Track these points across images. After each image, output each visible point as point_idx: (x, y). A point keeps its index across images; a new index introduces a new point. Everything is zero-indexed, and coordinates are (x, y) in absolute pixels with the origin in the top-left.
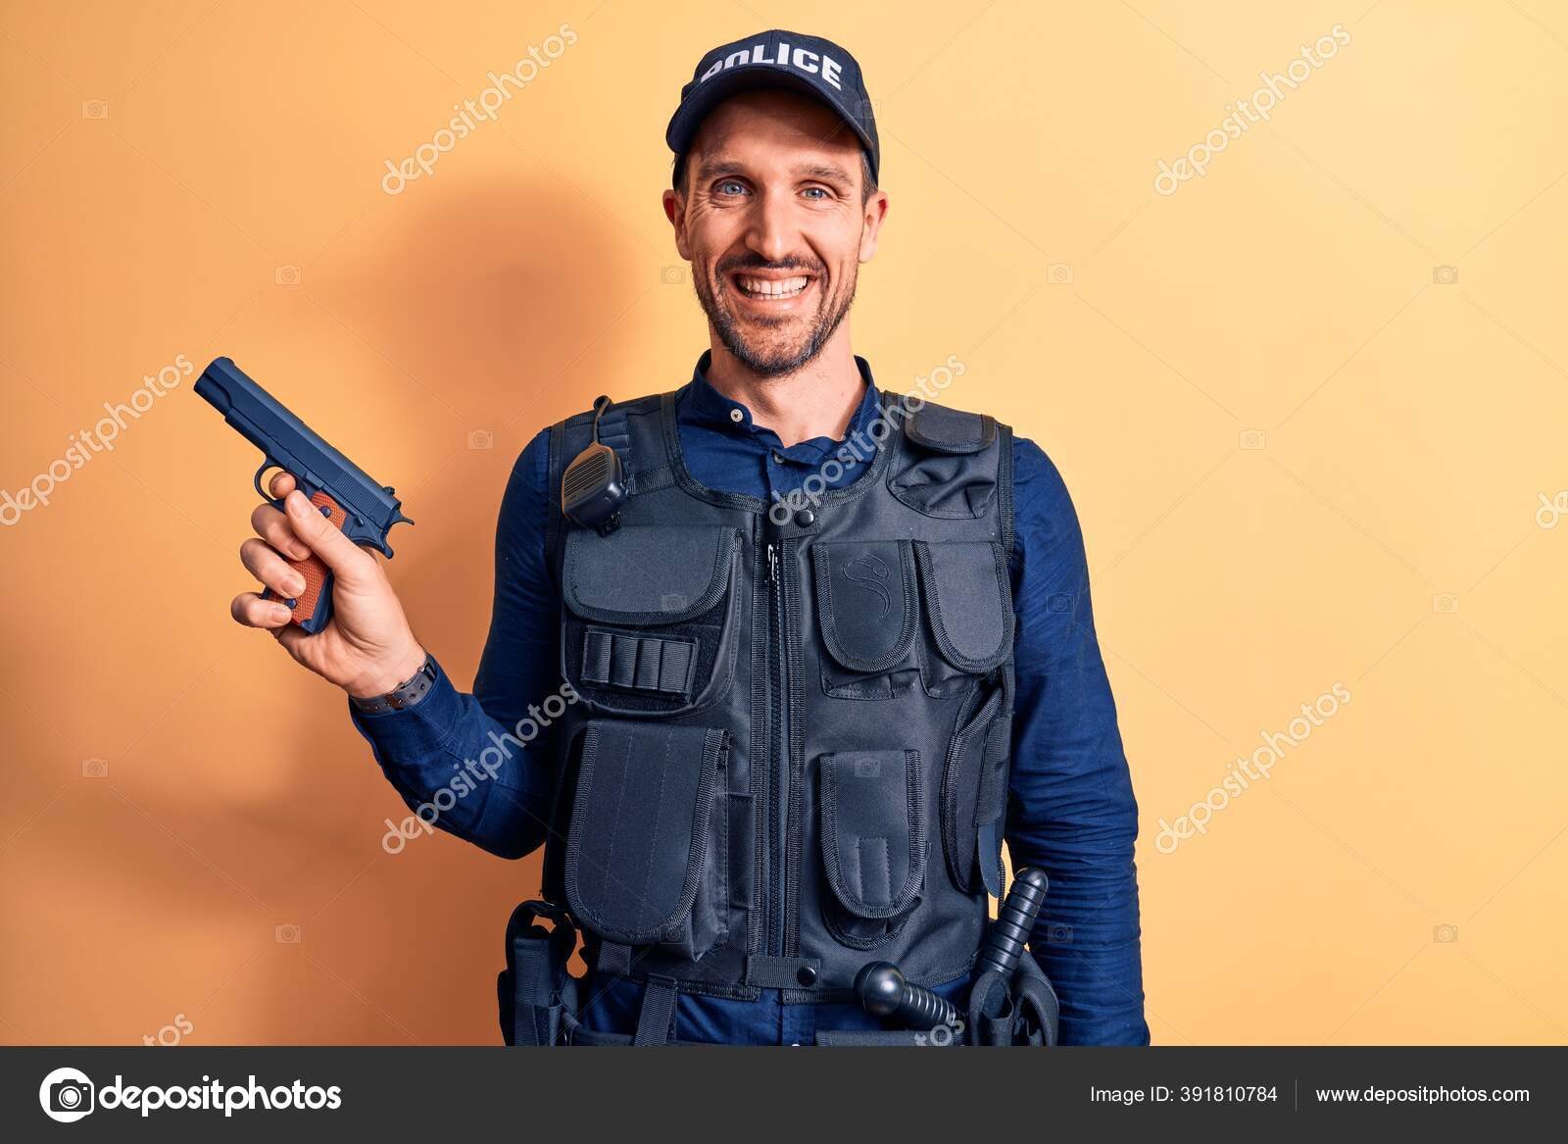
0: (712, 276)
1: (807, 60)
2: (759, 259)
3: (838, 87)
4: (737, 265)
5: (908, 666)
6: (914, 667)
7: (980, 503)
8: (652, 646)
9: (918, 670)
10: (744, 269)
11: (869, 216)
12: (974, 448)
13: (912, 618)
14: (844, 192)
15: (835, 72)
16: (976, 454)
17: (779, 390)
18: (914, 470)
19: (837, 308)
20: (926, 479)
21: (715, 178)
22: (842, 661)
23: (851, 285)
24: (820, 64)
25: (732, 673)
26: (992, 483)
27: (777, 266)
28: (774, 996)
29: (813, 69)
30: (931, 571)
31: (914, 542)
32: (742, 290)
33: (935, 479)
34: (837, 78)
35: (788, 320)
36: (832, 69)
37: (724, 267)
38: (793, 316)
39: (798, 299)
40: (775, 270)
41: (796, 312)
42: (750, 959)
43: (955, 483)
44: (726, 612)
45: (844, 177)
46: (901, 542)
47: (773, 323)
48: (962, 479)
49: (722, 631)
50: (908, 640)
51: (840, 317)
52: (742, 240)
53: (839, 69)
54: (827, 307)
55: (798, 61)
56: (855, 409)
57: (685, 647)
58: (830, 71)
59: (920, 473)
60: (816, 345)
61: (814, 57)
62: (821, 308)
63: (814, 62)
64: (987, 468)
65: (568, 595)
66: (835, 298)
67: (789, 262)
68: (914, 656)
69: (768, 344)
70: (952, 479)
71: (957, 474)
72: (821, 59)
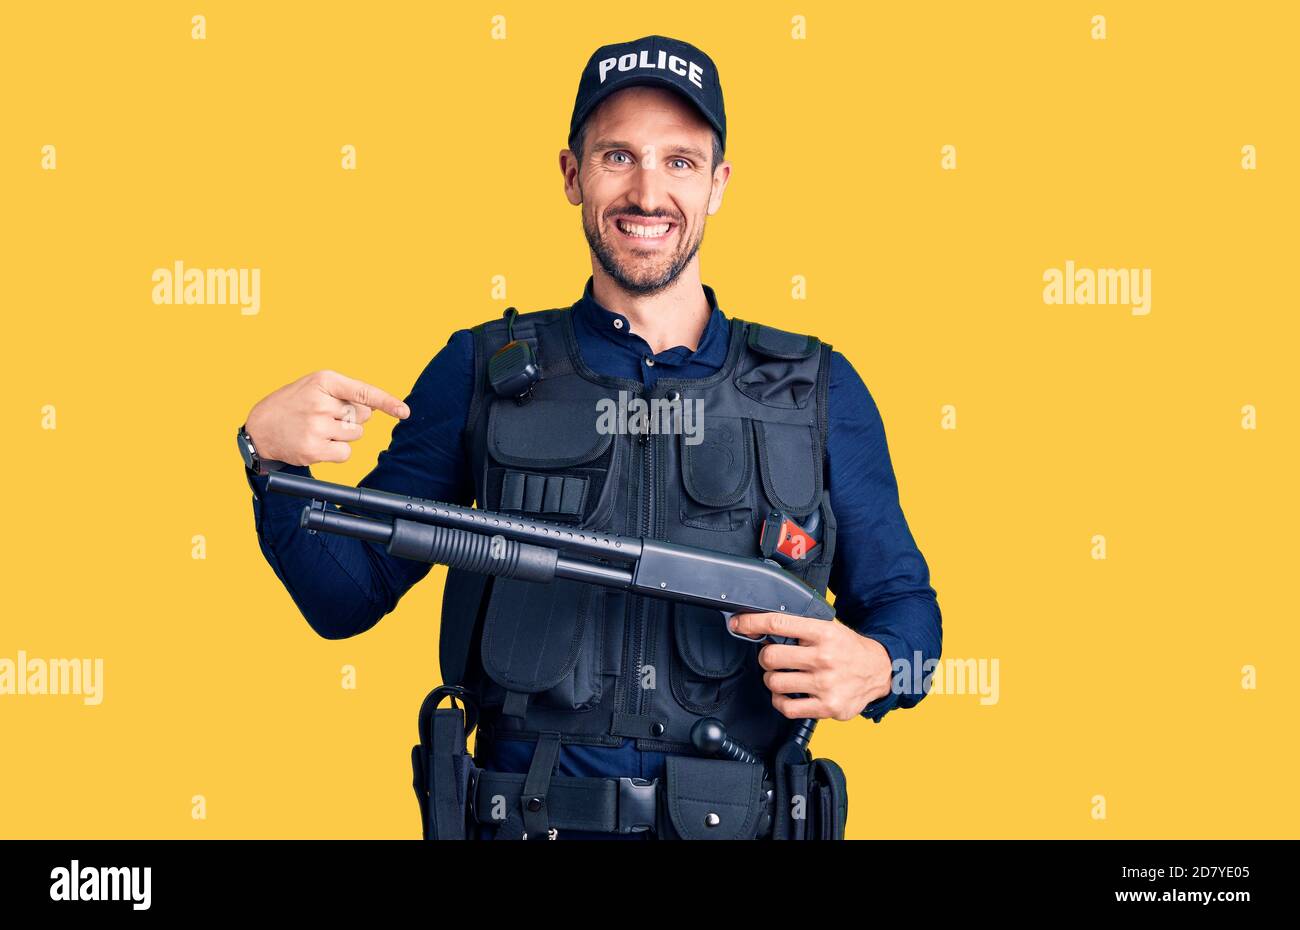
0: (600, 219)
1: (679, 66)
2: (636, 210)
3: (700, 86)
4: (621, 213)
5: (742, 505)
6: (748, 506)
7: (802, 398)
8: (555, 481)
9: (750, 510)
10: (626, 216)
11: (717, 180)
12: (800, 356)
13: (749, 473)
14: (700, 165)
15: (698, 74)
16: (801, 361)
17: (646, 306)
18: (754, 371)
19: (690, 247)
20: (763, 379)
21: (608, 150)
22: (697, 499)
23: (701, 231)
24: (687, 69)
25: (613, 505)
26: (812, 384)
27: (649, 215)
28: (632, 743)
29: (682, 73)
30: (764, 441)
31: (753, 421)
32: (623, 231)
33: (770, 379)
34: (699, 78)
35: (654, 253)
36: (696, 72)
37: (608, 214)
38: (659, 251)
39: (662, 238)
40: (648, 218)
41: (661, 248)
42: (615, 714)
43: (784, 381)
44: (610, 460)
45: (700, 155)
46: (744, 420)
47: (643, 254)
48: (789, 377)
49: (607, 473)
50: (745, 486)
51: (692, 254)
52: (626, 196)
53: (701, 71)
54: (683, 246)
55: (672, 67)
56: (704, 326)
57: (580, 482)
58: (694, 73)
59: (759, 374)
60: (675, 272)
61: (683, 63)
62: (679, 246)
63: (683, 67)
64: (809, 372)
65: (491, 446)
66: (689, 240)
67: (658, 213)
68: (748, 499)
69: (639, 270)
70: (781, 379)
71: (786, 375)
72: (688, 64)
